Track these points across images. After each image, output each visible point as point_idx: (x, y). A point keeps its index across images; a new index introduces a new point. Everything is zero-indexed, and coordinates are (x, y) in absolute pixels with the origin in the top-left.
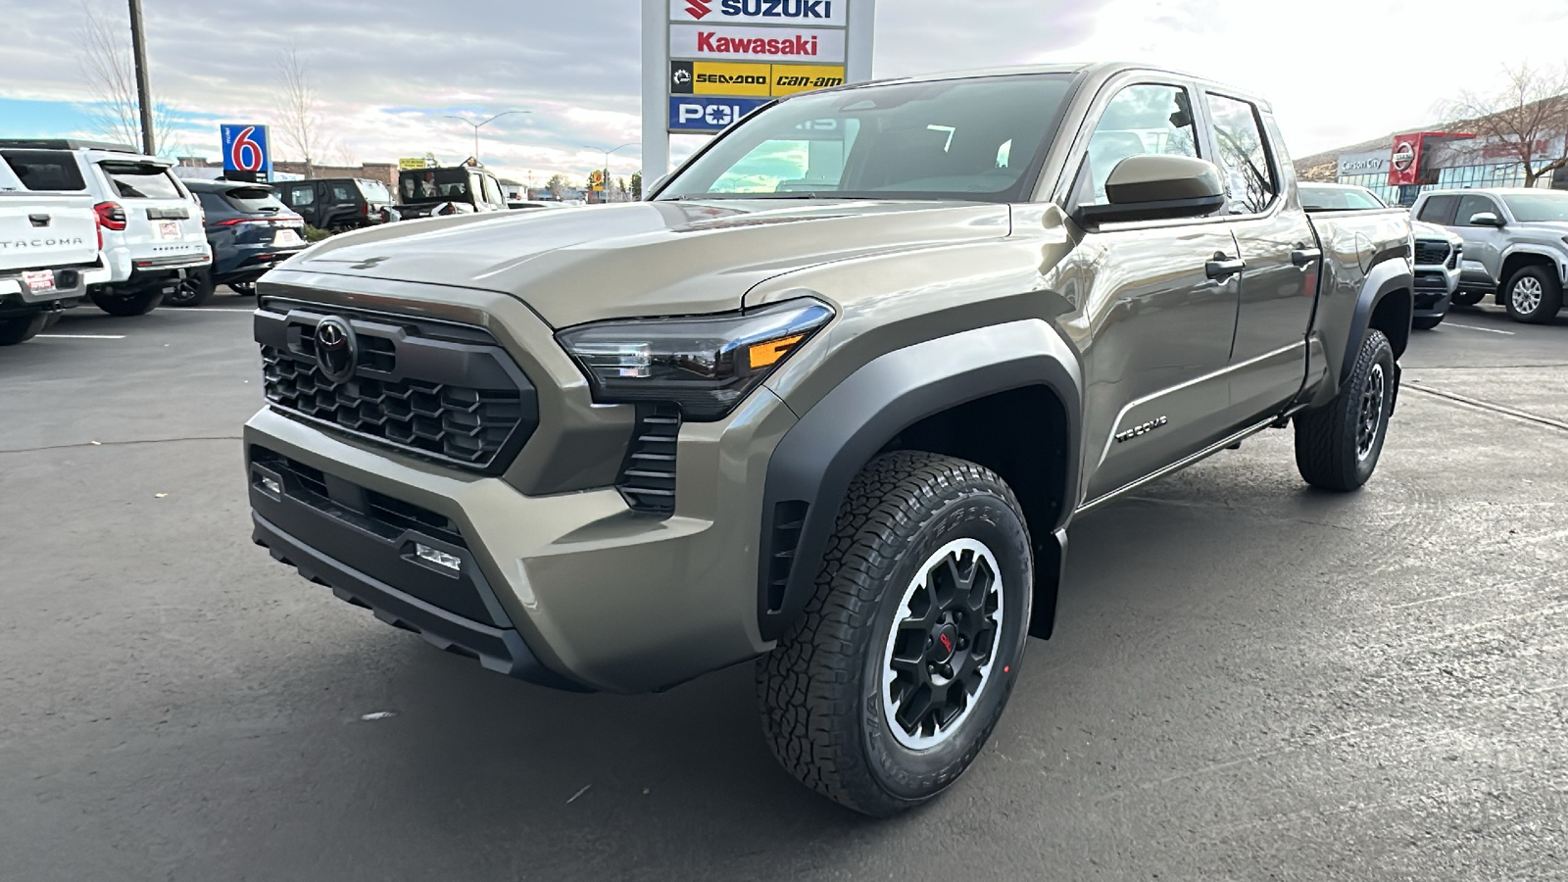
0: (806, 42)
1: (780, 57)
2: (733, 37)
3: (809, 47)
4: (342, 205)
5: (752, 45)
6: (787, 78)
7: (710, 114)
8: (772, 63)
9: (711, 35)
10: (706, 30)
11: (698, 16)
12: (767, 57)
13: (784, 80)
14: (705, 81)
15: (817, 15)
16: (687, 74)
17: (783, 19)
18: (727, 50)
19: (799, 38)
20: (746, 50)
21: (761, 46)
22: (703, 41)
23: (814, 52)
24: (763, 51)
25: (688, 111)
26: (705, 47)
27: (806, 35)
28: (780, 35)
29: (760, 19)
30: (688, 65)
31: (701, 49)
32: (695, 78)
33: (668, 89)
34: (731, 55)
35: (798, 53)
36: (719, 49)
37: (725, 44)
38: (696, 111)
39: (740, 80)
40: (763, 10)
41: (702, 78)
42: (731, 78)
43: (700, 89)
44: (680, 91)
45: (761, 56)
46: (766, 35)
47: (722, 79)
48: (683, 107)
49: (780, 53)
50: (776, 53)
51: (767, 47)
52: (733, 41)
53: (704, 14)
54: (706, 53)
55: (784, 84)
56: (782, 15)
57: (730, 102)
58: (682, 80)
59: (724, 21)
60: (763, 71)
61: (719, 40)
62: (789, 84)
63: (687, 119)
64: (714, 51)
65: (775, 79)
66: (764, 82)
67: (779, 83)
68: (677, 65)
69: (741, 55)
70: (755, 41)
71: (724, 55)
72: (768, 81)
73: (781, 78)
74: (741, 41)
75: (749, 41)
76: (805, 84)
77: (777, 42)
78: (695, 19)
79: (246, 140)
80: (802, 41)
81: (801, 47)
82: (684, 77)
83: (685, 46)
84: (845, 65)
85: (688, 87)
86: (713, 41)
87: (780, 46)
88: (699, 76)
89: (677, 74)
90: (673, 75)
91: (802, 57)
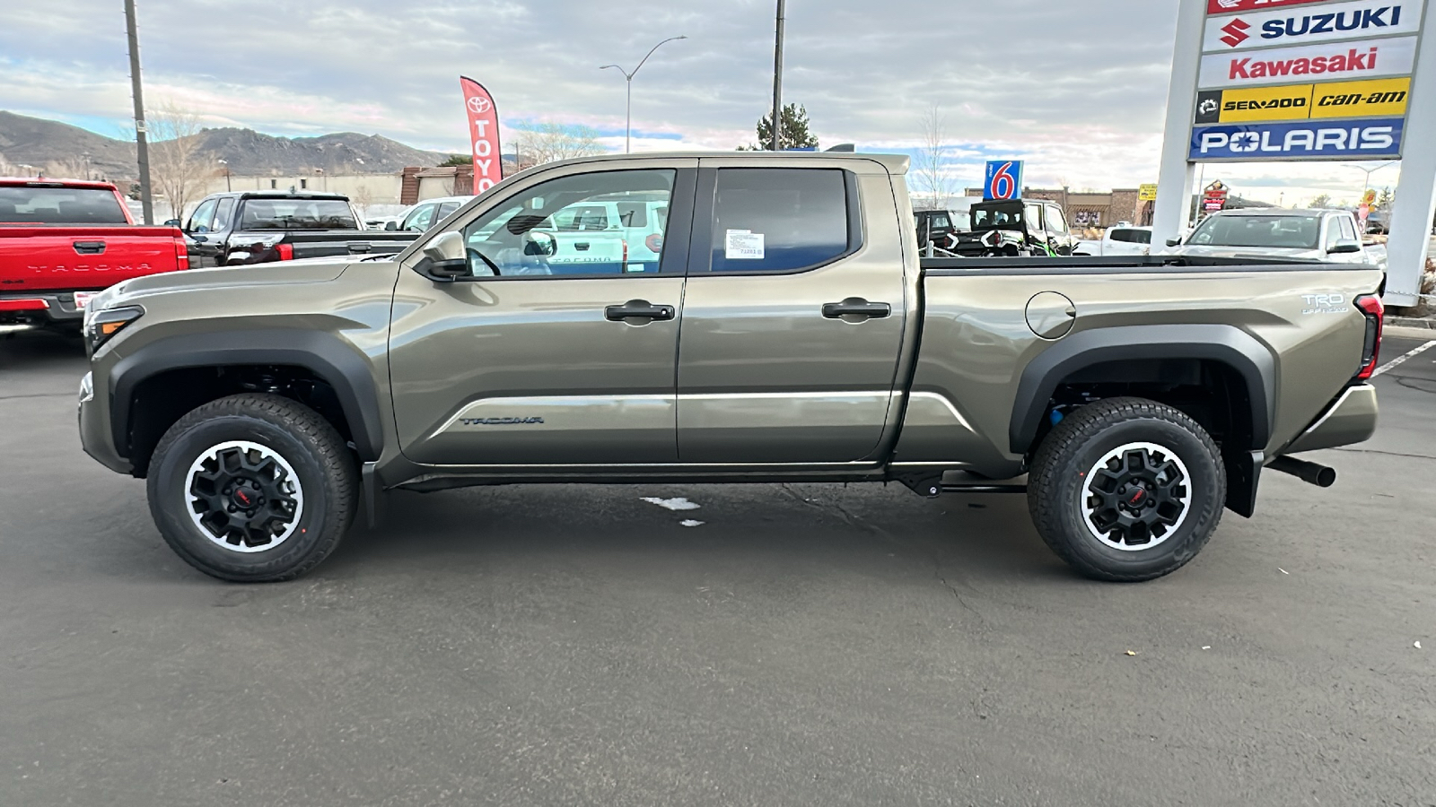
0: (1362, 56)
1: (1327, 75)
2: (1270, 61)
3: (1365, 61)
4: (936, 232)
5: (1293, 66)
6: (1332, 97)
7: (1235, 142)
8: (1314, 83)
9: (1245, 61)
10: (1240, 57)
11: (1233, 43)
12: (1311, 76)
13: (1328, 100)
14: (1233, 108)
15: (1380, 23)
16: (1214, 104)
17: (1337, 34)
18: (1263, 74)
19: (1353, 52)
20: (1285, 72)
21: (1302, 67)
22: (1237, 68)
23: (1371, 65)
24: (1305, 71)
25: (1211, 140)
26: (1238, 74)
27: (1363, 48)
28: (1328, 52)
29: (1307, 37)
30: (1217, 95)
31: (1233, 76)
32: (1223, 106)
33: (1192, 120)
34: (1268, 79)
35: (1350, 68)
36: (1253, 75)
37: (1261, 68)
38: (1219, 140)
39: (1273, 104)
40: (1310, 28)
41: (1230, 106)
42: (1263, 103)
43: (1226, 118)
44: (1206, 122)
45: (1303, 77)
46: (1310, 54)
47: (1254, 105)
48: (1206, 137)
49: (1327, 71)
50: (1322, 70)
51: (1311, 67)
52: (1271, 64)
53: (1240, 41)
54: (1239, 80)
55: (1328, 103)
56: (1335, 29)
57: (1260, 128)
58: (1208, 110)
59: (1263, 45)
60: (1305, 92)
61: (1254, 66)
62: (1335, 103)
63: (1209, 149)
64: (1248, 77)
65: (1317, 99)
66: (1303, 104)
67: (1321, 104)
68: (1203, 96)
69: (1279, 78)
70: (1297, 62)
71: (1259, 80)
72: (1307, 102)
73: (1325, 98)
74: (1280, 64)
75: (1290, 63)
76: (1355, 102)
77: (1325, 60)
78: (1230, 47)
79: (1004, 173)
80: (1357, 56)
81: (1355, 61)
82: (1211, 106)
83: (1215, 75)
84: (1413, 76)
85: (1214, 116)
86: (1248, 68)
87: (1328, 63)
88: (1227, 105)
89: (1203, 104)
90: (1199, 106)
91: (1356, 72)
